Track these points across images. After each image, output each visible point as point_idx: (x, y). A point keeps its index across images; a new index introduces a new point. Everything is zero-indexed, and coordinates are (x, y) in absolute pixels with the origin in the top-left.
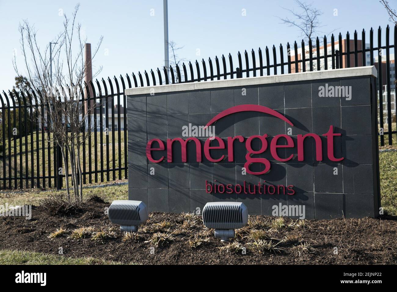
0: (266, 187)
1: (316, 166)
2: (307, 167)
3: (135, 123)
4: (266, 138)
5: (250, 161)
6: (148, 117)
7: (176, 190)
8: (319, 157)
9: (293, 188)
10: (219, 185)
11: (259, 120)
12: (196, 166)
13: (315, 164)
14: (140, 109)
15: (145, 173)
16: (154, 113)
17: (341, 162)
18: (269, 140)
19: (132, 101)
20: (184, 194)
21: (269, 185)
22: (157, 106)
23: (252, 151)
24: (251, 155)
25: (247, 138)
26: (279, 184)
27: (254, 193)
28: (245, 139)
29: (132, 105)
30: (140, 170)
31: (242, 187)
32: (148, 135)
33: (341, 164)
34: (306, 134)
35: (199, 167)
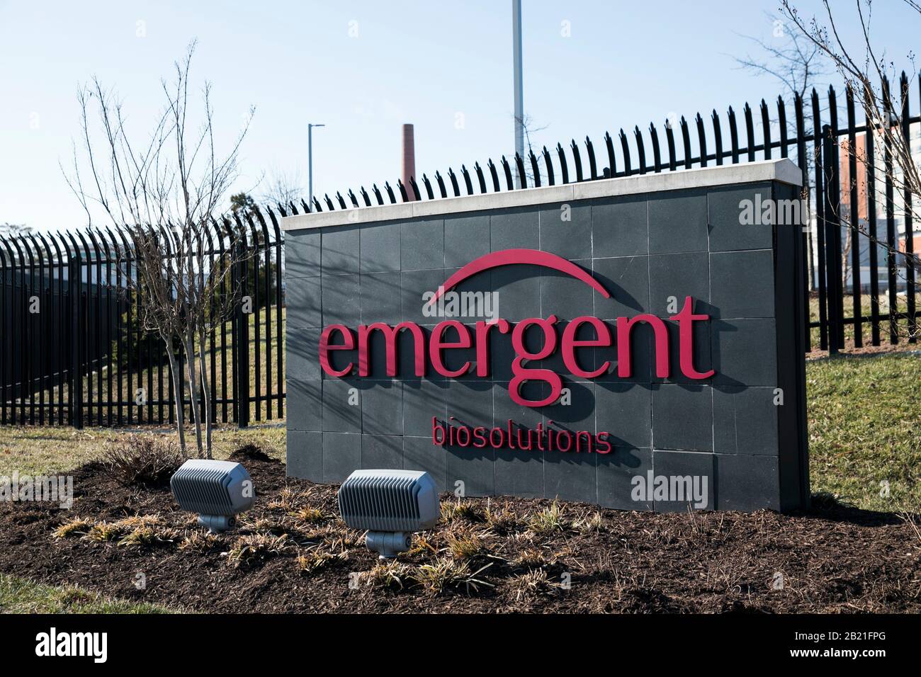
0: (554, 433)
1: (658, 389)
2: (638, 391)
3: (300, 291)
4: (553, 325)
5: (521, 375)
6: (325, 278)
7: (375, 437)
8: (662, 369)
9: (608, 440)
10: (460, 427)
11: (541, 284)
12: (416, 384)
13: (654, 384)
14: (310, 260)
15: (317, 398)
16: (335, 269)
17: (709, 380)
18: (558, 328)
19: (294, 243)
20: (392, 446)
21: (560, 431)
22: (342, 253)
23: (525, 353)
24: (523, 364)
25: (515, 325)
26: (580, 428)
27: (529, 447)
28: (512, 327)
29: (295, 251)
30: (308, 392)
31: (506, 434)
32: (324, 317)
33: (710, 385)
34: (637, 316)
35: (422, 389)
